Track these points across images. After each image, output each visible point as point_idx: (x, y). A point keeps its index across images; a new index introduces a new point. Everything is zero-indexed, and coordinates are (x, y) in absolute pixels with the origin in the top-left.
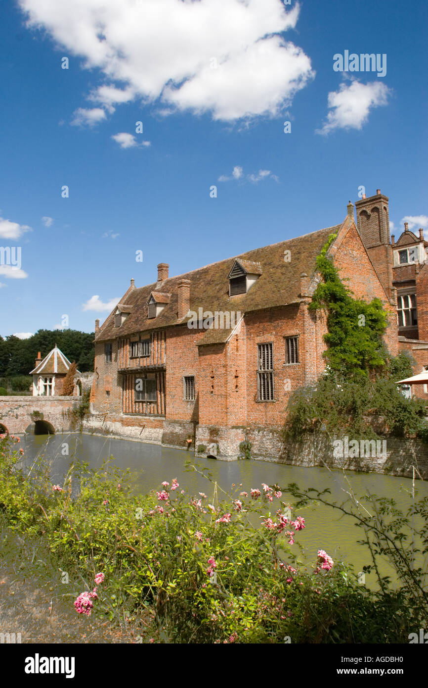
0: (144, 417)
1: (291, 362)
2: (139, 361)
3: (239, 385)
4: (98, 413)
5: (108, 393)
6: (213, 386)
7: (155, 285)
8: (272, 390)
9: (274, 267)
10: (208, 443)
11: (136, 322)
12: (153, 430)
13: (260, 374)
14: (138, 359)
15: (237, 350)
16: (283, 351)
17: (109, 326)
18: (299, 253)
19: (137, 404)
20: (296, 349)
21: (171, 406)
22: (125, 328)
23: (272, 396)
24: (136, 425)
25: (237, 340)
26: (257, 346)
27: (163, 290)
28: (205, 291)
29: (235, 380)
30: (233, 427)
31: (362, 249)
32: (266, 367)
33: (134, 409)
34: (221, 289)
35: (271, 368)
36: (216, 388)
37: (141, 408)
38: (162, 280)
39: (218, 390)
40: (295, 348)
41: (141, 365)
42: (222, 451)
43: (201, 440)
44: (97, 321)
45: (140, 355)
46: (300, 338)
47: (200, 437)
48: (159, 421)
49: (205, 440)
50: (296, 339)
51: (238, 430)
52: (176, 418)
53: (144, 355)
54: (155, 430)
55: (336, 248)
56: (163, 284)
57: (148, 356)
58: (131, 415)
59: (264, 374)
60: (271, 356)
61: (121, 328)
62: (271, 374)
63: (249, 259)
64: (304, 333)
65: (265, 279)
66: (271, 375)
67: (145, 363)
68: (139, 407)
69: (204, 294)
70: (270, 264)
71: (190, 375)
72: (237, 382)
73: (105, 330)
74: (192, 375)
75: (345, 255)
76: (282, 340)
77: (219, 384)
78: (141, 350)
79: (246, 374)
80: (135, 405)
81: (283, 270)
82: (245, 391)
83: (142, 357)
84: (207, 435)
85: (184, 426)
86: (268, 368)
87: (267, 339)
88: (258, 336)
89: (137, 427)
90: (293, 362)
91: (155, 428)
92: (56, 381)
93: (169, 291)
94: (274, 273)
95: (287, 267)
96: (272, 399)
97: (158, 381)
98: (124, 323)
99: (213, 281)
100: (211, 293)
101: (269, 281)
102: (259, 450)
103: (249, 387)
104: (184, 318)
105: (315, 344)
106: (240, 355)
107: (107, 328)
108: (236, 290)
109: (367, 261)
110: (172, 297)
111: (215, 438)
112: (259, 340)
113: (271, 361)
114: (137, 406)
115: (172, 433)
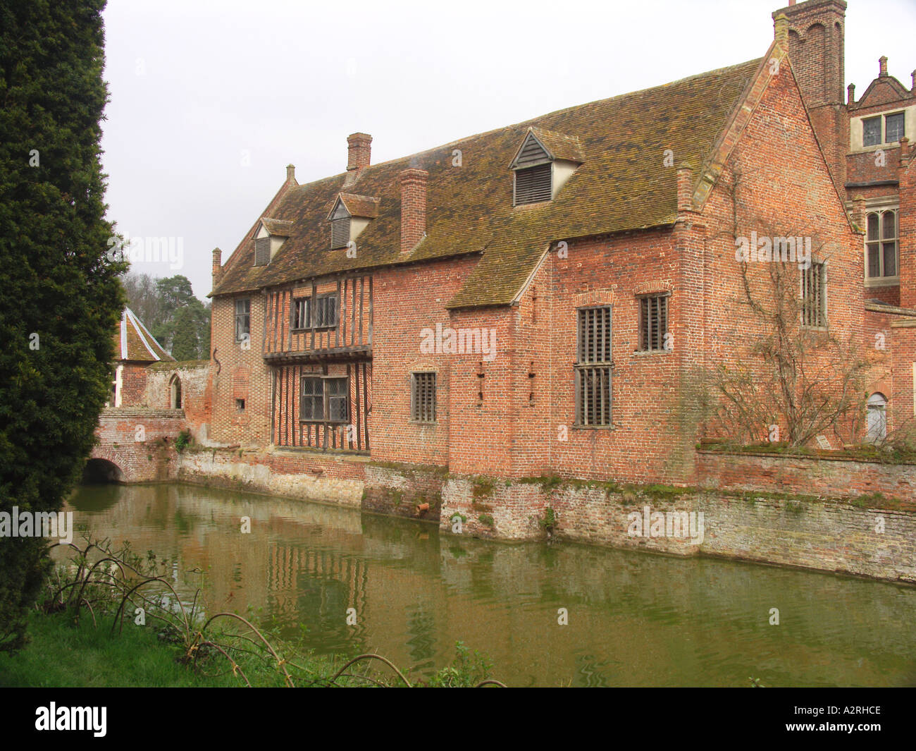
0: (321, 455)
1: (650, 347)
2: (313, 339)
3: (537, 393)
4: (218, 445)
5: (242, 403)
6: (481, 395)
7: (342, 179)
8: (607, 405)
9: (609, 148)
10: (470, 512)
11: (305, 256)
12: (340, 484)
13: (582, 371)
14: (309, 335)
15: (534, 321)
16: (634, 322)
17: (242, 263)
18: (666, 119)
19: (305, 427)
20: (663, 321)
21: (383, 433)
22: (280, 266)
23: (607, 418)
24: (303, 472)
25: (534, 299)
26: (577, 314)
27: (358, 189)
28: (456, 195)
29: (528, 383)
30: (524, 481)
31: (802, 115)
32: (595, 357)
33: (298, 437)
34: (492, 191)
35: (607, 359)
36: (488, 399)
37: (313, 436)
38: (357, 168)
39: (493, 403)
40: (659, 319)
41: (317, 346)
42: (499, 529)
43: (453, 505)
44: (217, 253)
45: (313, 325)
46: (673, 300)
47: (451, 499)
48: (355, 464)
49: (464, 505)
50: (663, 300)
51: (533, 486)
52: (394, 458)
53: (323, 326)
54: (345, 483)
55: (750, 110)
56: (359, 177)
57: (333, 329)
58: (292, 451)
59: (590, 371)
60: (608, 335)
61: (270, 268)
62: (606, 371)
63: (552, 128)
64: (682, 289)
65: (592, 172)
66: (606, 374)
67: (324, 342)
68: (309, 433)
69: (455, 200)
70: (600, 140)
71: (426, 370)
72: (532, 386)
73: (235, 273)
74: (430, 370)
75: (768, 125)
76: (632, 302)
77: (496, 389)
78: (316, 314)
79: (552, 370)
80: (301, 429)
81: (632, 154)
82: (549, 405)
83: (318, 330)
84: (467, 496)
85: (413, 476)
86: (599, 360)
87: (599, 299)
88: (578, 292)
89: (304, 476)
90: (654, 348)
91: (345, 478)
92: (124, 377)
93: (376, 191)
94: (611, 161)
95: (639, 148)
96: (607, 423)
97: (353, 381)
98: (276, 256)
99: (473, 174)
100: (471, 199)
101: (600, 178)
102: (577, 528)
103: (557, 396)
104: (413, 250)
105: (702, 312)
106: (539, 330)
107: (238, 266)
108: (528, 193)
109: (811, 140)
110: (382, 204)
111: (484, 503)
112: (582, 299)
113: (607, 345)
114: (305, 432)
115: (384, 488)
